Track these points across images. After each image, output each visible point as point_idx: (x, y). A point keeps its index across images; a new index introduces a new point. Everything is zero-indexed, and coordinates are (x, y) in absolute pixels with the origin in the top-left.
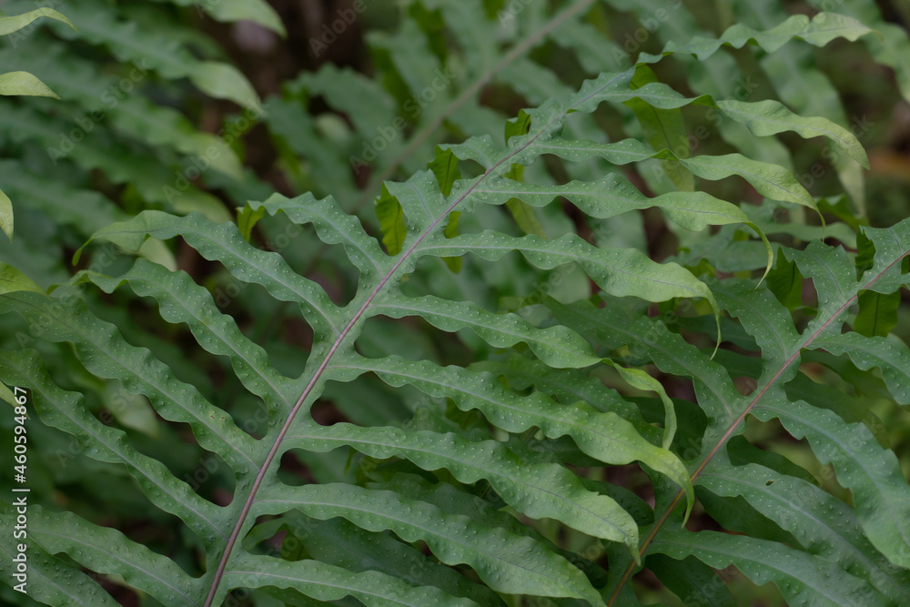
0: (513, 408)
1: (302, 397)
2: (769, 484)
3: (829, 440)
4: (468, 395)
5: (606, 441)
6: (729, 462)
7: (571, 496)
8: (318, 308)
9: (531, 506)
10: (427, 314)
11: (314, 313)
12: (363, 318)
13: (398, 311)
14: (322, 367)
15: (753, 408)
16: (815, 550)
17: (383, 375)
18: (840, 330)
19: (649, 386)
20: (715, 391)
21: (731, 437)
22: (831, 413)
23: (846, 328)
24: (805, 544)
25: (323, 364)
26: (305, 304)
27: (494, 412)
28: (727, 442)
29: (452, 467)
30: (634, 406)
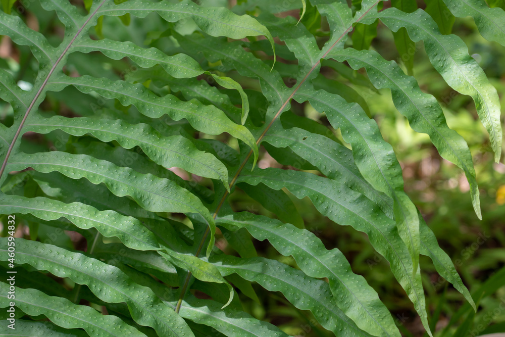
0: (155, 104)
1: (33, 102)
2: (304, 139)
3: (338, 113)
4: (128, 97)
5: (207, 122)
6: (281, 127)
7: (189, 154)
8: (41, 48)
9: (166, 160)
10: (104, 50)
11: (39, 51)
12: (67, 53)
13: (87, 49)
14: (44, 83)
15: (294, 95)
16: (332, 176)
17: (79, 87)
18: (343, 47)
19: (233, 86)
20: (272, 86)
21: (282, 112)
22: (338, 96)
23: (346, 46)
24: (326, 173)
25: (45, 82)
26: (34, 47)
27: (143, 106)
28: (280, 115)
29: (119, 139)
30: (226, 96)
